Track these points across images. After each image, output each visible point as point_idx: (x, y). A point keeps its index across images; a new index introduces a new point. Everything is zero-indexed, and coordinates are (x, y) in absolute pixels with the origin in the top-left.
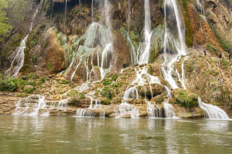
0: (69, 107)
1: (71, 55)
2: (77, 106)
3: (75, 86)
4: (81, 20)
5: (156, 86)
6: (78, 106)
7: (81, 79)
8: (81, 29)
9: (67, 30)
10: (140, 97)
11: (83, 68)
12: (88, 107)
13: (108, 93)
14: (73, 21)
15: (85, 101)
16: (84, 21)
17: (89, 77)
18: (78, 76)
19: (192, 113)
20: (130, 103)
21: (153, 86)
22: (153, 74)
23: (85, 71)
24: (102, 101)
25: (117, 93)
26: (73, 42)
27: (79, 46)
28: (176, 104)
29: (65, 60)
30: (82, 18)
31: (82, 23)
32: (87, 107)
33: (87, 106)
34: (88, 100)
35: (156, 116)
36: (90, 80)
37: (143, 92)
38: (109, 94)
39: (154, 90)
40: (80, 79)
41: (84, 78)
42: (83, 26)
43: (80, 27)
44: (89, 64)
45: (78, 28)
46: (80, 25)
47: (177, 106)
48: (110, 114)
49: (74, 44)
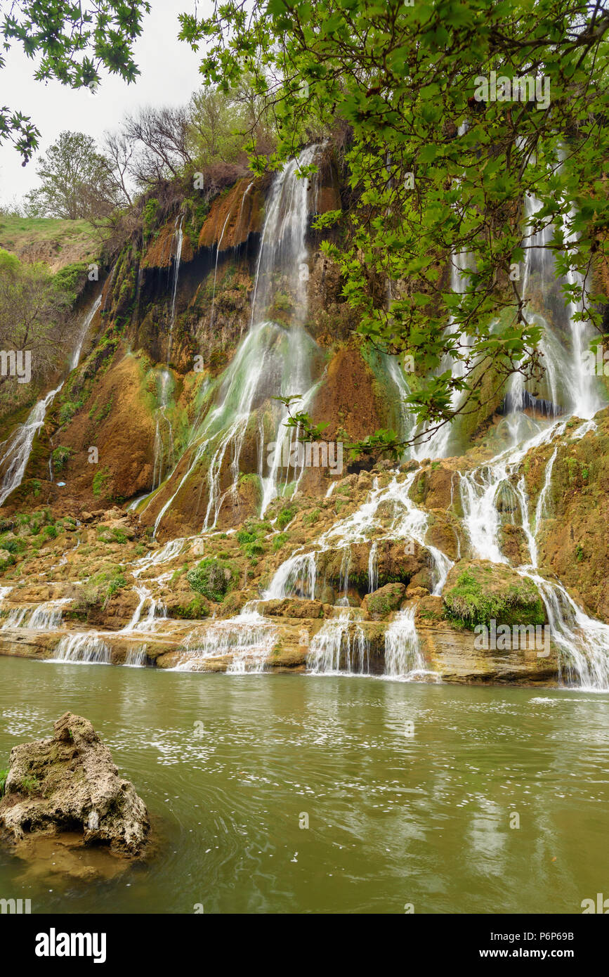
0: (65, 625)
1: (177, 441)
2: (92, 623)
3: (152, 548)
4: (227, 319)
5: (395, 550)
6: (96, 624)
7: (185, 523)
8: (227, 347)
9: (183, 355)
10: (327, 589)
11: (199, 485)
12: (122, 626)
13: (212, 576)
14: (203, 322)
15: (118, 605)
16: (237, 319)
17: (212, 513)
18: (179, 513)
19: (497, 662)
20: (271, 614)
21: (385, 550)
22: (430, 500)
23: (203, 494)
24: (175, 607)
25: (251, 576)
26: (193, 394)
27: (209, 406)
28: (443, 619)
29: (153, 457)
30: (231, 310)
31: (233, 327)
32: (120, 626)
33: (123, 621)
34: (129, 604)
35: (343, 667)
36: (214, 527)
37: (337, 574)
38: (215, 581)
39: (383, 563)
40: (182, 522)
41: (195, 517)
42: (233, 335)
43: (224, 342)
44: (222, 467)
45: (218, 345)
46: (224, 335)
47: (446, 630)
48: (162, 655)
49: (195, 401)
